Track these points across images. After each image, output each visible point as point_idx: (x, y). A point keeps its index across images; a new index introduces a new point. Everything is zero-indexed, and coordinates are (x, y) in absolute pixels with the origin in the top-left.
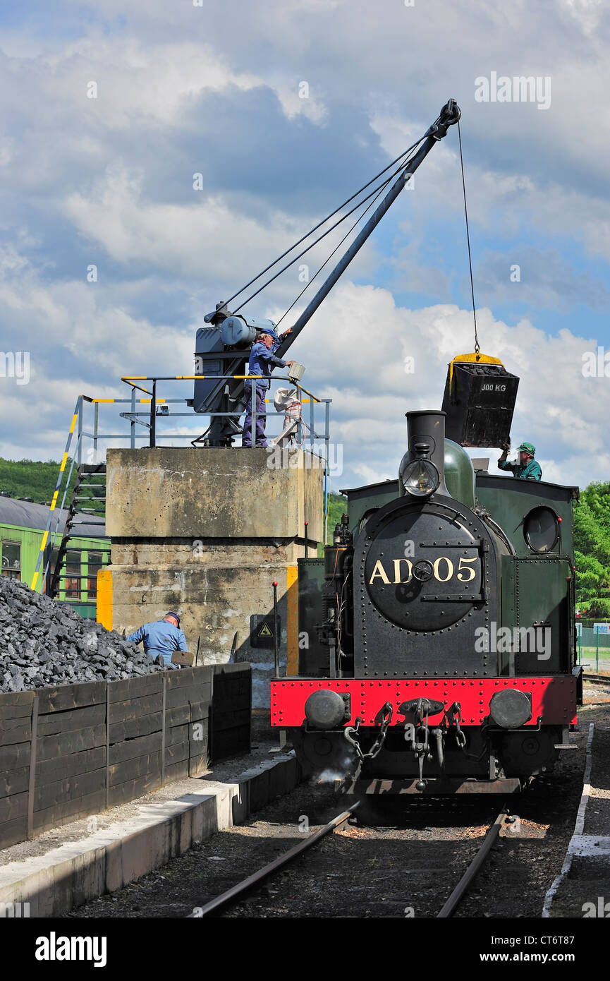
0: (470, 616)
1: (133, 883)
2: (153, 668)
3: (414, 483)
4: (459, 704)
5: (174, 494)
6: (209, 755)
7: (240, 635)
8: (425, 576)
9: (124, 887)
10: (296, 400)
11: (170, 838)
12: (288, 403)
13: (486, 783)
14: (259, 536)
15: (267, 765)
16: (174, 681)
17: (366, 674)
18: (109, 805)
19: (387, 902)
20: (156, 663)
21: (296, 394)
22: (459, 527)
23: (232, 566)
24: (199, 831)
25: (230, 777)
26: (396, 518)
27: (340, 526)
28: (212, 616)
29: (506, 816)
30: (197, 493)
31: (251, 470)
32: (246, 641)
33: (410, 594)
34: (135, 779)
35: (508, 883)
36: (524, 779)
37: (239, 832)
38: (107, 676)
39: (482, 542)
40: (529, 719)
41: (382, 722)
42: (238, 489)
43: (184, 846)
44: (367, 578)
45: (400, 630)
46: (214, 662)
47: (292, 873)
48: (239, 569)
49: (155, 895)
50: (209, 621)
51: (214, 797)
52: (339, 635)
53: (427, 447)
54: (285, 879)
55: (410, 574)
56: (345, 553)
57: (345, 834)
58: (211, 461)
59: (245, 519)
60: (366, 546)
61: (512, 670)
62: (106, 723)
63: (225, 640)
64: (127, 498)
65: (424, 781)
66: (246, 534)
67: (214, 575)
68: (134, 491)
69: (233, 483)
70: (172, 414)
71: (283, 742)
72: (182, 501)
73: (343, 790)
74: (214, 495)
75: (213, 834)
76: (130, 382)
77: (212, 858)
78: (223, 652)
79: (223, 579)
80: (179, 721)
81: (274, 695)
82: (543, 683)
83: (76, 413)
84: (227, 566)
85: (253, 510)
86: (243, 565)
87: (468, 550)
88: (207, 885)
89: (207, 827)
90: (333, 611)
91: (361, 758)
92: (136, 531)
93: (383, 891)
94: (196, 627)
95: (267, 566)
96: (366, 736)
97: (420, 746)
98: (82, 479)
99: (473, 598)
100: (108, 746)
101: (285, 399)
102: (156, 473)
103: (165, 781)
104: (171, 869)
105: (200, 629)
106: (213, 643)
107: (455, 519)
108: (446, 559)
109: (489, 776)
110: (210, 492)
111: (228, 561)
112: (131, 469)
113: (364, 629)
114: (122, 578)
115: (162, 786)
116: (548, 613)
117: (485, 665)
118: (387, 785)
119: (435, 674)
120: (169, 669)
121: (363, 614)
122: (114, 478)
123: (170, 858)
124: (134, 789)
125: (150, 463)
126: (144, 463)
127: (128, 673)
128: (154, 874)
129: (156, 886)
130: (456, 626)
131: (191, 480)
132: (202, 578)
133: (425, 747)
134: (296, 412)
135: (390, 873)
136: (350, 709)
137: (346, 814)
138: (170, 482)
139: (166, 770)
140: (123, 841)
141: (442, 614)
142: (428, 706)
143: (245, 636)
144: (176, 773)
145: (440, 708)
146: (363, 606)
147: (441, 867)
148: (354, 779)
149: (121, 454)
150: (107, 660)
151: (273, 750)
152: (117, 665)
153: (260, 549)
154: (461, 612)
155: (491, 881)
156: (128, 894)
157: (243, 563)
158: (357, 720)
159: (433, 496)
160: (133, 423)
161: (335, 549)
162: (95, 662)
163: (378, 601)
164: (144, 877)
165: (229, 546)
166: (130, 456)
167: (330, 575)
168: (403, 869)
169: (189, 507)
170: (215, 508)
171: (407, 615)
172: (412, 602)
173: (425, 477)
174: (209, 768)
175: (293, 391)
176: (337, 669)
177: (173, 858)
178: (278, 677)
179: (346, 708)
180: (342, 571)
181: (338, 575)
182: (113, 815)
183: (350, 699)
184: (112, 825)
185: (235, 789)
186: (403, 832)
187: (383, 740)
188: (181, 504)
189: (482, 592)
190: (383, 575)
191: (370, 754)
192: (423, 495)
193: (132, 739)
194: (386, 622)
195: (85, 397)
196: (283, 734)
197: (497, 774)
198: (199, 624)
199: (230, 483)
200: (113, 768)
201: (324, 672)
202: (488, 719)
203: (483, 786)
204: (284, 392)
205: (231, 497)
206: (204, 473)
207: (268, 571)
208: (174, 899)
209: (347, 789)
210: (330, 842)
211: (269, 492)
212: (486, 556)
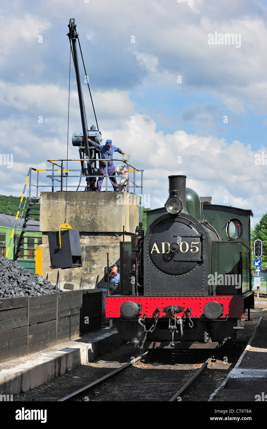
0: (196, 268)
1: (35, 388)
2: (52, 291)
3: (171, 208)
4: (190, 308)
5: (71, 212)
6: (80, 330)
7: (100, 276)
8: (176, 250)
9: (30, 390)
10: (126, 170)
11: (55, 368)
12: (123, 172)
13: (203, 344)
14: (109, 231)
15: (107, 335)
16: (62, 297)
17: (149, 294)
18: (29, 352)
19: (148, 398)
20: (54, 289)
21: (126, 167)
22: (191, 228)
23: (97, 245)
24: (70, 364)
25: (89, 341)
26: (163, 224)
27: (138, 227)
28: (87, 267)
29: (211, 359)
30: (81, 212)
31: (105, 202)
32: (102, 279)
33: (169, 258)
34: (42, 341)
35: (205, 390)
36: (220, 343)
37: (90, 365)
38: (30, 294)
39: (202, 235)
40: (222, 315)
41: (155, 316)
42: (99, 210)
43: (63, 371)
44: (150, 251)
45: (165, 275)
46: (88, 288)
47: (108, 384)
48: (99, 246)
49: (44, 394)
50: (86, 270)
51: (79, 350)
52: (137, 276)
53: (177, 192)
54: (104, 387)
55: (169, 249)
56: (141, 239)
57: (138, 366)
58: (87, 197)
59: (102, 224)
60: (149, 236)
61: (215, 293)
62: (27, 316)
63: (93, 278)
64: (49, 214)
65: (175, 343)
66: (103, 230)
67: (88, 249)
68: (53, 211)
69: (97, 207)
70: (70, 176)
71: (111, 325)
72: (74, 215)
73: (138, 346)
74: (88, 213)
75: (78, 366)
76: (51, 161)
77: (74, 377)
78: (92, 284)
79: (92, 251)
80: (64, 315)
81: (107, 303)
82: (228, 299)
83: (28, 176)
84: (94, 245)
85: (106, 219)
86: (101, 245)
87: (195, 239)
88: (69, 389)
89: (75, 363)
90: (135, 265)
91: (146, 332)
92: (53, 229)
93: (147, 393)
94: (80, 273)
95: (112, 245)
96: (148, 322)
97: (172, 327)
98: (31, 205)
99: (197, 260)
100: (28, 326)
101: (122, 170)
102: (62, 203)
103: (58, 342)
104: (55, 382)
105: (82, 273)
106: (88, 279)
107: (190, 224)
108: (186, 242)
109: (204, 341)
110: (87, 212)
111: (95, 243)
112: (51, 201)
113: (148, 274)
114: (47, 250)
115: (56, 344)
116: (232, 267)
117: (203, 291)
118: (158, 344)
119: (180, 294)
120: (60, 291)
121: (148, 267)
122: (43, 205)
123: (55, 377)
124: (41, 346)
125: (60, 198)
126: (57, 198)
127: (40, 293)
128: (46, 384)
129: (46, 390)
130: (190, 273)
131: (78, 206)
132: (83, 250)
133: (175, 328)
134: (126, 176)
135: (153, 385)
136: (141, 310)
137: (139, 358)
138: (68, 207)
139: (58, 337)
140: (30, 369)
141: (183, 267)
142: (176, 309)
143: (102, 276)
144: (63, 338)
145: (182, 310)
146: (148, 264)
147: (177, 382)
148: (143, 342)
149: (47, 194)
150: (31, 287)
151: (106, 328)
152: (36, 290)
153: (109, 237)
154: (192, 267)
155: (197, 388)
156: (32, 393)
157: (102, 243)
158: (144, 315)
159: (179, 214)
160: (53, 180)
161: (136, 238)
162: (25, 288)
163: (154, 261)
164: (41, 385)
165: (95, 236)
166: (52, 195)
167: (133, 249)
168: (160, 383)
169: (77, 218)
170: (89, 219)
171: (168, 267)
172: (170, 262)
173: (175, 205)
174: (80, 336)
175: (125, 166)
176: (136, 292)
177: (57, 376)
178: (109, 295)
179: (139, 310)
180: (139, 248)
181: (137, 249)
182: (29, 357)
183: (141, 305)
184: (28, 362)
185: (90, 346)
186: (164, 366)
187: (156, 324)
188: (74, 217)
189: (202, 257)
190: (157, 250)
191: (150, 330)
192: (175, 213)
193: (41, 323)
194: (158, 271)
195: (32, 168)
196: (111, 321)
197: (208, 340)
198: (81, 271)
199: (96, 207)
200: (31, 336)
201: (130, 293)
202: (203, 315)
203: (201, 345)
204: (121, 166)
205: (96, 214)
206: (84, 203)
207: (113, 247)
208: (52, 396)
209: (140, 346)
210: (129, 370)
211: (113, 212)
212: (204, 241)
